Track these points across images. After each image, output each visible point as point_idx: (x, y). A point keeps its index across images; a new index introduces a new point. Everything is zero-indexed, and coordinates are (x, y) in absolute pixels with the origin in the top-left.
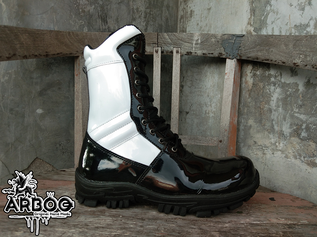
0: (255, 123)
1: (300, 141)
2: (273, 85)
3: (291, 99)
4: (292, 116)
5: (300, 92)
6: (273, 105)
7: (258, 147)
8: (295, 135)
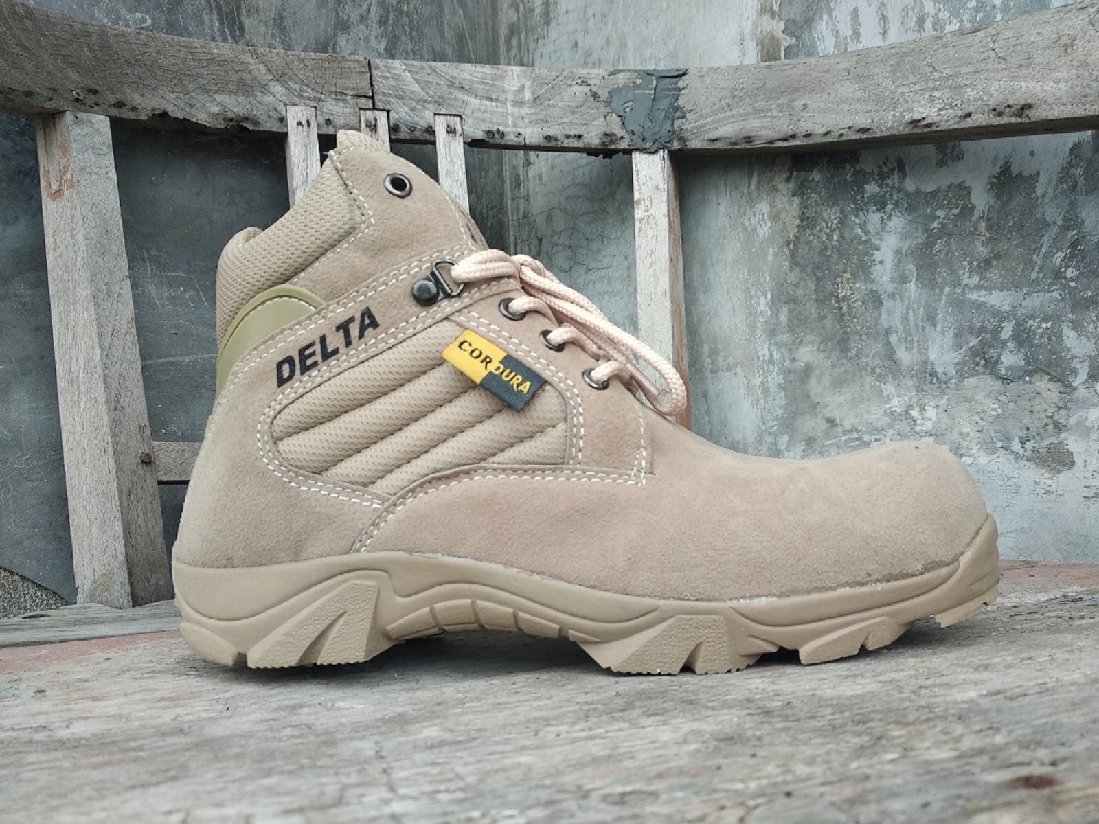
0: (822, 355)
1: (998, 385)
2: (874, 208)
3: (948, 244)
4: (959, 304)
5: (977, 214)
6: (884, 278)
7: (844, 438)
8: (977, 368)
